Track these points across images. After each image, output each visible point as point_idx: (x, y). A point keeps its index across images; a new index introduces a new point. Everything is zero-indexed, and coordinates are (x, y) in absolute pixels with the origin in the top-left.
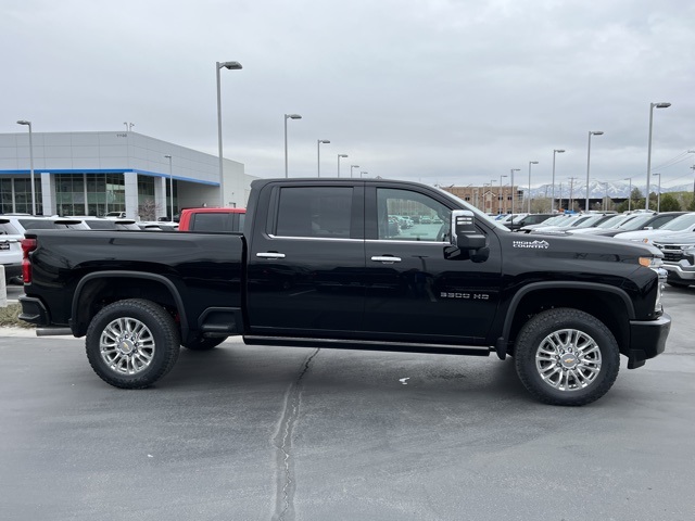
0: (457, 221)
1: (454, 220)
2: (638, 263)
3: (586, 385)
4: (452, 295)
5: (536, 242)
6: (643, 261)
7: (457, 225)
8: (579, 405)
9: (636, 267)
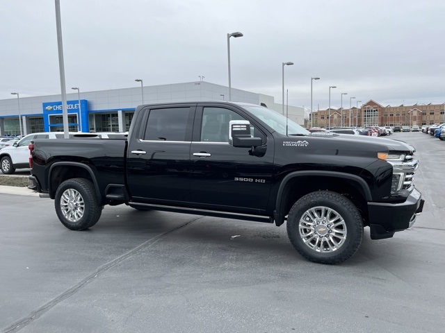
0: (232, 128)
1: (230, 127)
2: (376, 156)
3: (335, 249)
4: (242, 179)
5: (299, 142)
6: (381, 156)
7: (232, 131)
8: (331, 264)
9: (375, 160)
